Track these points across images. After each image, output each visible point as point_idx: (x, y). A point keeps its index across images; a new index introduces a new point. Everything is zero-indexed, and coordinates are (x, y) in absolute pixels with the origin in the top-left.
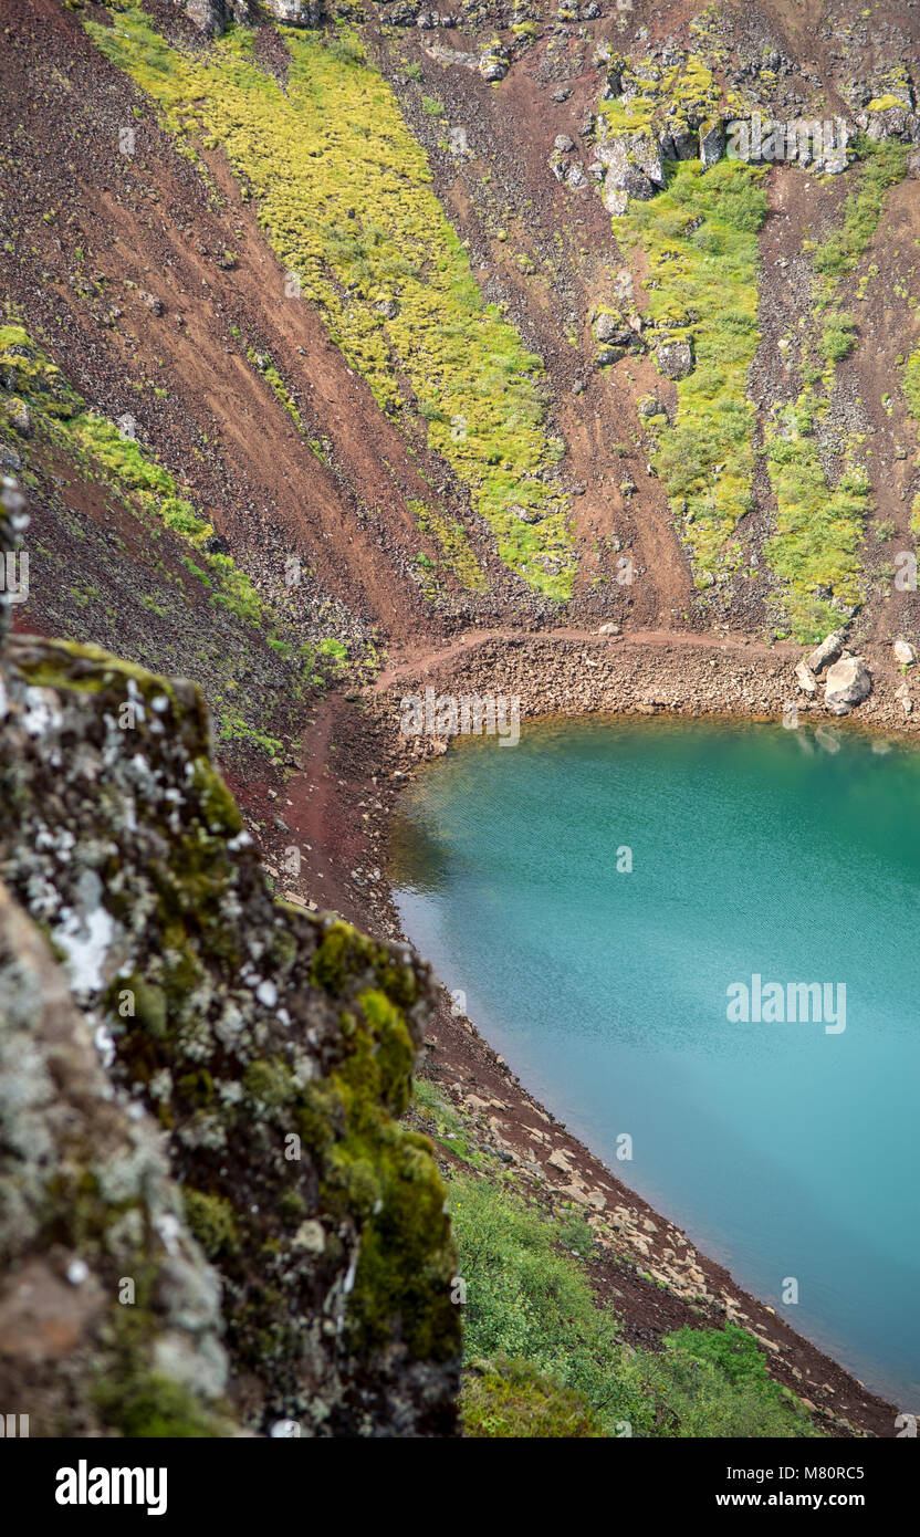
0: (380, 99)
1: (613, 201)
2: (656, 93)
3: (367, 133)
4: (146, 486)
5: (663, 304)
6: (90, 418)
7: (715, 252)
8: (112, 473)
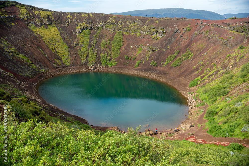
0: (56, 29)
1: (77, 34)
2: (81, 25)
3: (54, 32)
4: (25, 59)
5: (80, 41)
6: (20, 54)
7: (86, 37)
8: (22, 58)
